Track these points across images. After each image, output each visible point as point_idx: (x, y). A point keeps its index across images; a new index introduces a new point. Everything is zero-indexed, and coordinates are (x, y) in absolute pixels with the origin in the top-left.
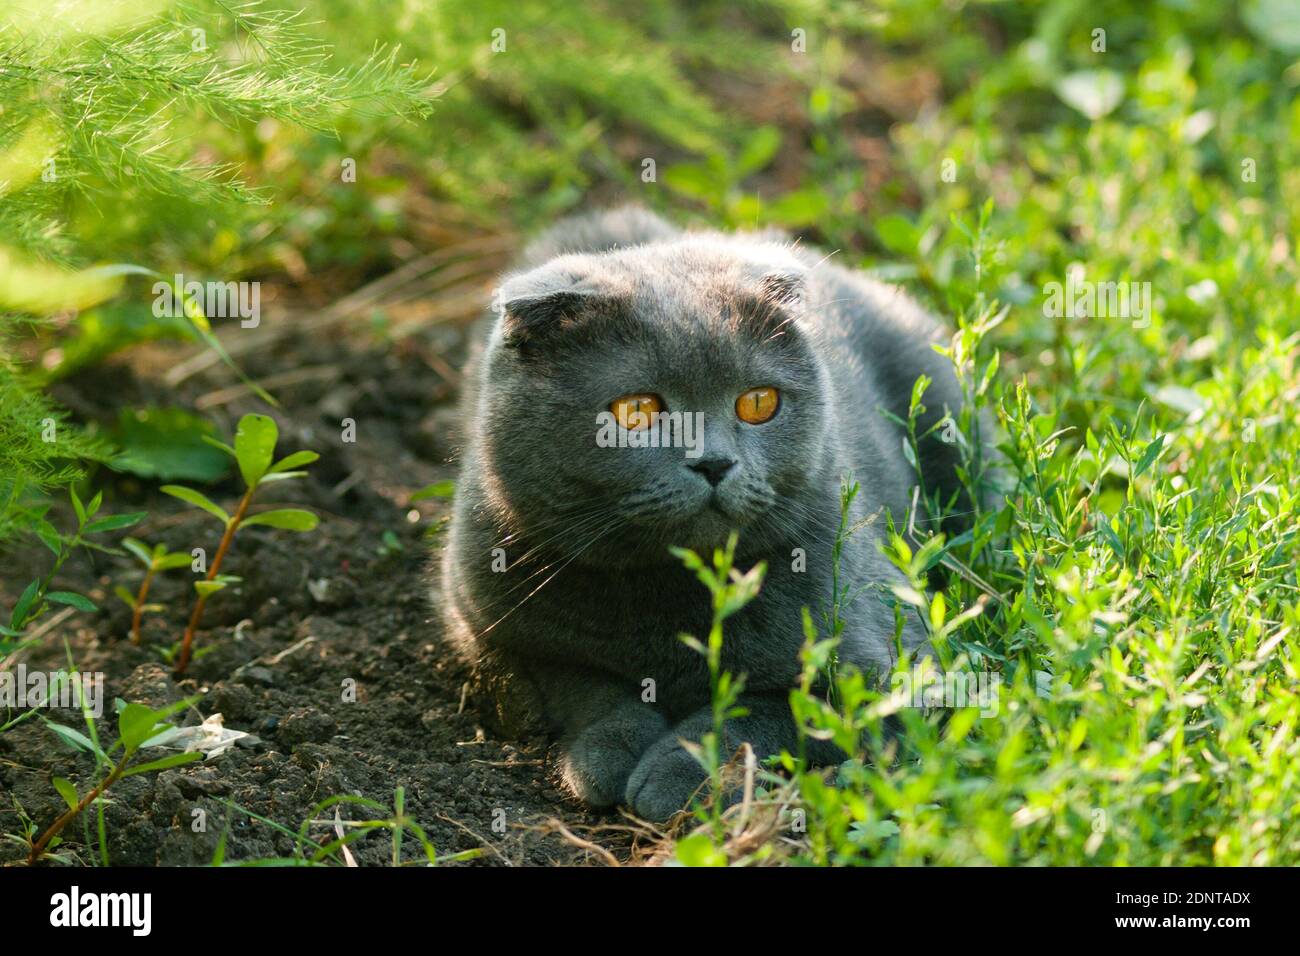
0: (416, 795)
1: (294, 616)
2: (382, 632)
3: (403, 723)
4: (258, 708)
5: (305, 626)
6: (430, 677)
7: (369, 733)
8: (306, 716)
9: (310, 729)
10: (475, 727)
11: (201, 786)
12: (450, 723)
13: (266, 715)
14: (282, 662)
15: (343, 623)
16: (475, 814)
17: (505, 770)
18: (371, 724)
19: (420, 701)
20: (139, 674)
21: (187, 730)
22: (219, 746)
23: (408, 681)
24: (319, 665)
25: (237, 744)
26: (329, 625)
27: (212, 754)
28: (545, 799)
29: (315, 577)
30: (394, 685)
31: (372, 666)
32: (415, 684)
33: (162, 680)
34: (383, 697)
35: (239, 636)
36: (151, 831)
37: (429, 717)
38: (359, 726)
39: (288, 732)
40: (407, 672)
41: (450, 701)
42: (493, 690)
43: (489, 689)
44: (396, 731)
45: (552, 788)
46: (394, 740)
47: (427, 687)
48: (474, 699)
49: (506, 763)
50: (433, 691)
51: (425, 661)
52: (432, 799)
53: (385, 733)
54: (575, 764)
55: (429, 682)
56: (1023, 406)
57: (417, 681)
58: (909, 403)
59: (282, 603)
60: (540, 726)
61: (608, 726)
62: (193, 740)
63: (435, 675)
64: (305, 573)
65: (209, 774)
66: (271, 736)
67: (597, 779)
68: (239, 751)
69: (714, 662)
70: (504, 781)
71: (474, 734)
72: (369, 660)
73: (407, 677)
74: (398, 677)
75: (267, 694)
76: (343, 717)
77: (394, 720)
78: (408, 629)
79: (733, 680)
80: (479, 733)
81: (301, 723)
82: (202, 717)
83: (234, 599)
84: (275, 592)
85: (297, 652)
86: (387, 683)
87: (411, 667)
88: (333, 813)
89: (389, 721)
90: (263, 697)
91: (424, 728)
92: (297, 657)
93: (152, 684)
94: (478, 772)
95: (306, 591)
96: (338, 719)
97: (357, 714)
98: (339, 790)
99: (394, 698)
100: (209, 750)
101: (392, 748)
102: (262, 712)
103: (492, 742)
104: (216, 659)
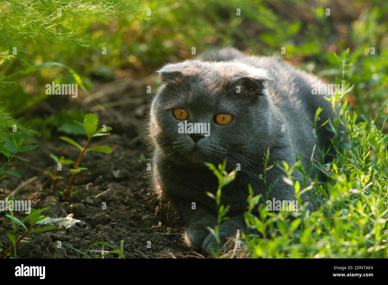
0: (133, 243)
1: (106, 182)
2: (135, 189)
3: (135, 219)
4: (87, 212)
5: (110, 185)
6: (147, 204)
7: (123, 222)
8: (101, 216)
9: (102, 220)
10: (159, 221)
11: (59, 237)
12: (151, 220)
13: (88, 215)
14: (99, 197)
15: (122, 185)
16: (153, 251)
17: (165, 236)
18: (124, 219)
19: (142, 212)
20: (48, 200)
21: (61, 219)
22: (70, 225)
23: (139, 205)
24: (110, 199)
25: (77, 224)
26: (118, 186)
27: (67, 227)
28: (178, 246)
29: (115, 169)
30: (134, 206)
31: (128, 199)
32: (142, 206)
33: (54, 202)
34: (130, 210)
35: (87, 188)
36: (40, 252)
37: (144, 217)
38: (120, 220)
39: (95, 221)
40: (140, 202)
41: (153, 212)
42: (165, 209)
43: (164, 209)
44: (132, 222)
45: (182, 242)
46: (131, 225)
47: (146, 207)
48: (160, 212)
49: (166, 234)
50: (147, 209)
51: (146, 199)
52: (139, 245)
53: (128, 222)
54: (188, 235)
55: (147, 206)
56: (347, 119)
57: (142, 205)
58: (315, 117)
59: (104, 177)
60: (180, 222)
61: (199, 222)
62: (62, 222)
63: (149, 204)
64: (112, 168)
65: (63, 234)
66: (90, 222)
67: (194, 240)
68: (77, 227)
69: (218, 202)
70: (165, 240)
71: (158, 224)
72: (127, 197)
73: (139, 204)
74: (137, 204)
75: (90, 208)
76: (115, 216)
77: (132, 218)
78: (144, 188)
79: (225, 208)
80: (160, 223)
81: (99, 218)
82: (67, 215)
83: (88, 176)
84: (102, 174)
85: (104, 194)
86: (132, 205)
87: (141, 200)
88: (102, 248)
89: (131, 218)
90: (89, 208)
91: (142, 221)
92: (103, 196)
93: (51, 203)
94: (156, 236)
95: (112, 174)
96: (113, 217)
97: (120, 216)
98: (105, 240)
99: (134, 211)
100: (67, 226)
101: (130, 227)
102: (87, 214)
103: (164, 226)
104: (77, 195)
